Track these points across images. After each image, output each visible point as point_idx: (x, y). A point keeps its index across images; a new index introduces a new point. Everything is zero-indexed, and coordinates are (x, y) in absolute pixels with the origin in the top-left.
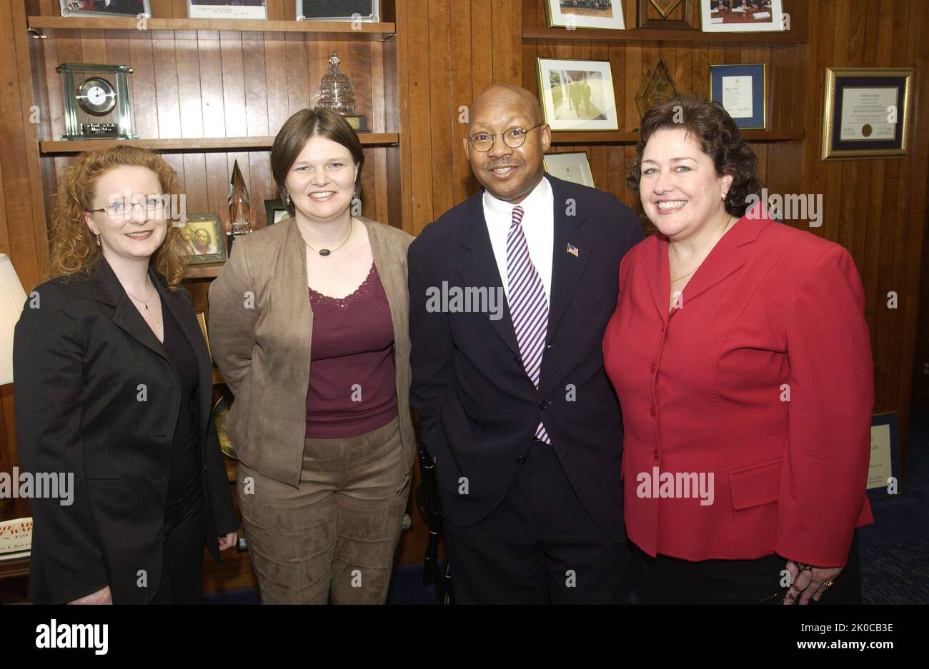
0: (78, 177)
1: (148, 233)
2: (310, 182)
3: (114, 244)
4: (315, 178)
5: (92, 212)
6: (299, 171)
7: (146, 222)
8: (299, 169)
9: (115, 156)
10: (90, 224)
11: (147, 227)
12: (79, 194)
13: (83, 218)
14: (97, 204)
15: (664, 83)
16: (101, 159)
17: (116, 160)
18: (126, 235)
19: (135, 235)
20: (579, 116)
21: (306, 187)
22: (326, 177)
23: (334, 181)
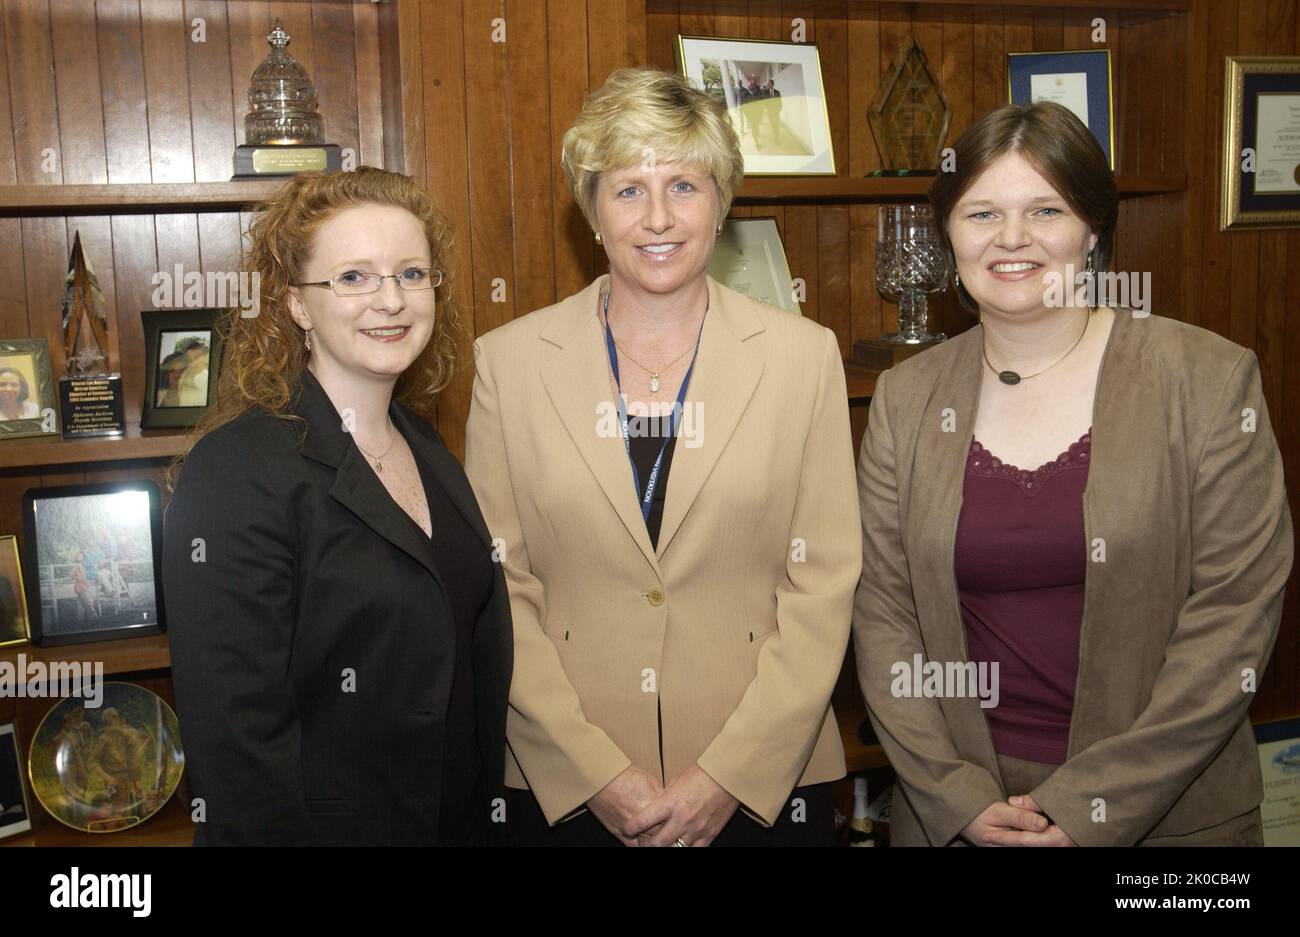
0: (283, 221)
1: (402, 330)
2: (992, 242)
3: (339, 349)
4: (1001, 234)
5: (302, 285)
6: (975, 220)
7: (402, 309)
8: (974, 215)
9: (354, 185)
10: (296, 309)
11: (402, 320)
12: (282, 252)
13: (283, 298)
14: (314, 272)
15: (921, 86)
16: (329, 190)
17: (356, 193)
18: (362, 331)
19: (379, 332)
20: (759, 147)
21: (984, 251)
22: (1023, 234)
23: (1041, 244)
